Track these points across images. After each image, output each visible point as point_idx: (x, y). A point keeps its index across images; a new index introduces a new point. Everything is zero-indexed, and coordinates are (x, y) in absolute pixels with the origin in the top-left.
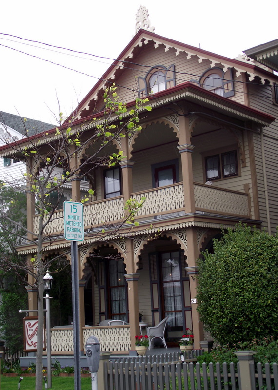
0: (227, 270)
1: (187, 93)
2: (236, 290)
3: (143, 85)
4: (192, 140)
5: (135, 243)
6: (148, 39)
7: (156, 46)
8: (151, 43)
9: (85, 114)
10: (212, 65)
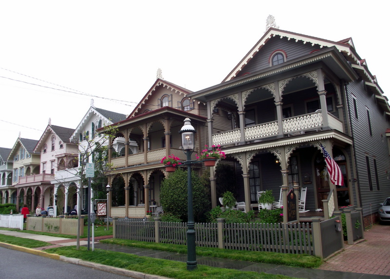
0: (170, 186)
1: (166, 111)
2: (172, 194)
3: (160, 103)
4: (170, 130)
5: (148, 172)
6: (161, 83)
7: (164, 86)
8: (162, 85)
9: (136, 114)
10: (185, 96)
